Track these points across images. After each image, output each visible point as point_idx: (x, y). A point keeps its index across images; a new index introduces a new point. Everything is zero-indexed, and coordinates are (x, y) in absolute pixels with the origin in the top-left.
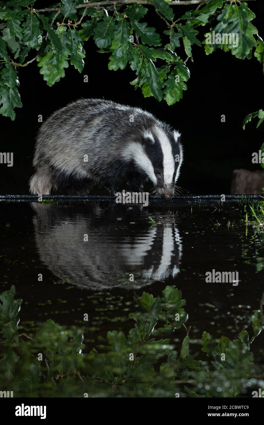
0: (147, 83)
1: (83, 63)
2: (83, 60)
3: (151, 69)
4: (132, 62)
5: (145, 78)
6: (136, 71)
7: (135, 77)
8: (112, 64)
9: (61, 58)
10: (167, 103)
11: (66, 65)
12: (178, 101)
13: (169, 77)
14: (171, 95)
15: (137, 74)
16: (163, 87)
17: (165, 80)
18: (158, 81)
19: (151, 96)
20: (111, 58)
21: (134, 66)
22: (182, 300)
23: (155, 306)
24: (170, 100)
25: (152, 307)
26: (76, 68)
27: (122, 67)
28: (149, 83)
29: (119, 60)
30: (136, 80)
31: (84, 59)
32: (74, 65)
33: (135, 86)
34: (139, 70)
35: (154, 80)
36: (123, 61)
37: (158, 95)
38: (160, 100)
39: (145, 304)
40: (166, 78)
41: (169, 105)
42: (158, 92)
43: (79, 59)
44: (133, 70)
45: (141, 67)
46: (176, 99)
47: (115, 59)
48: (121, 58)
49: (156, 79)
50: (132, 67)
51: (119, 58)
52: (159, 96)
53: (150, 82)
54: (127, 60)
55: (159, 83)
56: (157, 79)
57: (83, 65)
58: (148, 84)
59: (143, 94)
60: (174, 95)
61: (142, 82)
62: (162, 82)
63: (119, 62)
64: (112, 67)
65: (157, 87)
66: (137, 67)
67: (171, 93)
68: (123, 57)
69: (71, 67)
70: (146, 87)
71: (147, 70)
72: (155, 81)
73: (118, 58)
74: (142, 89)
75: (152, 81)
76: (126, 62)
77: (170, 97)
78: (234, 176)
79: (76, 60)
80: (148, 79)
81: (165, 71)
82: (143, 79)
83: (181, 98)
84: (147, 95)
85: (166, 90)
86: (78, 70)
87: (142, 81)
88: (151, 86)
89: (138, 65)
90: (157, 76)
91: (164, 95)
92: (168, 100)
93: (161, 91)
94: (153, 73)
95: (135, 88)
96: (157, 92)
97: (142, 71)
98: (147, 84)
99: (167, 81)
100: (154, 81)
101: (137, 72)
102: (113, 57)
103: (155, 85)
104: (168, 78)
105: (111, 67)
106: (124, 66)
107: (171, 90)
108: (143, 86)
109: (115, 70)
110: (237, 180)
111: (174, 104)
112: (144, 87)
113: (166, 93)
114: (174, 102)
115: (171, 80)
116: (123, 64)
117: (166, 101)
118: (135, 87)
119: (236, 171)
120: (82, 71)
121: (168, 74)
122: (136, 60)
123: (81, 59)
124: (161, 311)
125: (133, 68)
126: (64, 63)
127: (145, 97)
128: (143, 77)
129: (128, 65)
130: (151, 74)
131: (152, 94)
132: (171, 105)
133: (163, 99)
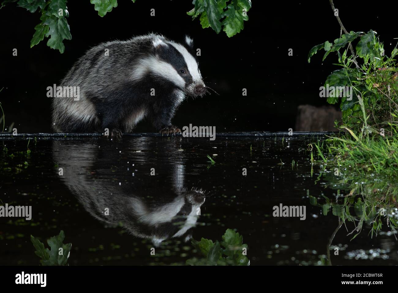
5: (202, 8)
10: (227, 35)
12: (239, 32)
13: (229, 7)
14: (232, 27)
15: (194, 3)
16: (222, 17)
17: (224, 10)
18: (217, 11)
22: (243, 244)
24: (230, 32)
30: (193, 10)
33: (191, 16)
35: (212, 10)
37: (216, 26)
38: (218, 31)
40: (226, 8)
41: (229, 37)
42: (216, 23)
46: (236, 30)
49: (214, 9)
52: (217, 28)
53: (208, 12)
55: (217, 14)
58: (206, 15)
59: (201, 25)
60: (233, 26)
62: (221, 12)
65: (215, 17)
67: (230, 24)
70: (203, 17)
74: (200, 19)
75: (210, 12)
77: (230, 28)
78: (299, 112)
80: (206, 9)
82: (200, 9)
83: (242, 29)
85: (225, 20)
87: (199, 11)
88: (209, 17)
90: (216, 6)
91: (223, 27)
92: (228, 31)
93: (220, 22)
94: (211, 3)
95: (192, 18)
98: (204, 14)
99: (227, 11)
100: (213, 12)
103: (213, 15)
107: (231, 20)
110: (302, 116)
111: (234, 35)
113: (225, 24)
114: (234, 33)
115: (231, 10)
117: (226, 33)
119: (301, 107)
120: (135, 1)
121: (227, 4)
127: (204, 28)
128: (200, 7)
130: (208, 4)
131: (210, 25)
132: (231, 37)
133: (222, 31)
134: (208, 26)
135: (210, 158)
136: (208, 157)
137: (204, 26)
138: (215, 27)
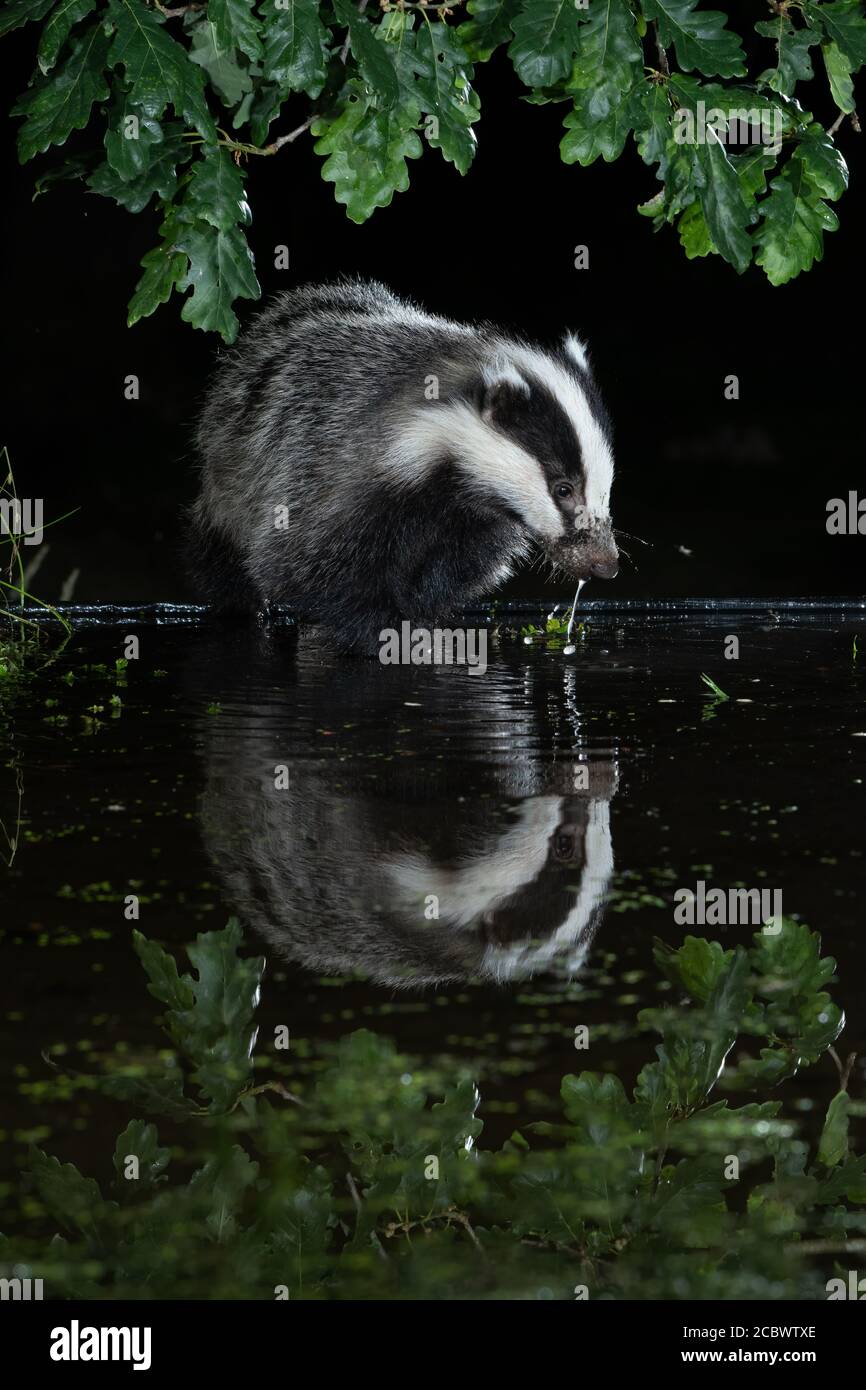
0: (696, 210)
1: (471, 140)
2: (471, 131)
3: (712, 158)
4: (645, 136)
5: (689, 191)
6: (656, 165)
7: (656, 187)
8: (574, 144)
9: (395, 125)
10: (769, 278)
11: (415, 151)
12: (806, 269)
13: (774, 186)
14: (783, 250)
15: (661, 175)
16: (754, 220)
17: (760, 198)
18: (736, 199)
19: (710, 253)
20: (569, 123)
21: (651, 148)
22: (821, 958)
23: (728, 985)
24: (778, 267)
25: (719, 988)
26: (447, 159)
27: (610, 152)
28: (704, 206)
29: (596, 127)
30: (660, 198)
31: (474, 126)
32: (440, 148)
33: (653, 218)
34: (669, 162)
35: (721, 196)
36: (612, 132)
37: (734, 248)
38: (743, 265)
39: (695, 977)
40: (765, 191)
41: (775, 284)
42: (734, 238)
43: (457, 126)
44: (649, 162)
45: (675, 152)
46: (799, 261)
47: (583, 124)
48: (606, 122)
49: (728, 194)
50: (645, 152)
51: (600, 122)
52: (737, 253)
53: (706, 202)
54: (624, 128)
55: (738, 209)
56: (731, 192)
57: (473, 146)
58: (701, 213)
59: (684, 247)
60: (790, 247)
61: (677, 205)
62: (749, 204)
63: (598, 134)
64: (575, 151)
65: (732, 220)
66: (663, 152)
67: (780, 240)
68: (611, 118)
69: (431, 155)
70: (692, 222)
71: (696, 161)
72: (726, 198)
73: (594, 121)
74: (681, 229)
75: (715, 203)
76: (625, 134)
77: (778, 255)
79: (450, 130)
80: (701, 193)
81: (759, 165)
82: (681, 194)
83: (817, 259)
84: (697, 249)
85: (763, 230)
86: (456, 165)
87: (679, 202)
88: (712, 219)
89: (665, 147)
90: (733, 182)
91: (757, 250)
92: (772, 265)
93: (747, 236)
94: (716, 173)
95: (653, 225)
96: (730, 239)
97: (677, 166)
98: (695, 212)
99: (767, 200)
100: (723, 202)
101: (661, 168)
102: (577, 119)
103: (724, 212)
104: (770, 190)
105: (570, 155)
106: (615, 149)
107: (781, 230)
108: (685, 218)
109: (584, 164)
111: (791, 279)
112: (688, 222)
113: (762, 242)
114: (790, 273)
115: (782, 195)
116: (612, 142)
117: (765, 270)
118: (655, 222)
120: (469, 170)
121: (771, 175)
122: (657, 128)
123: (464, 125)
124: (750, 1003)
125: (650, 157)
126: (406, 140)
127: (691, 256)
128: (681, 188)
129: (631, 147)
130: (708, 177)
131: (714, 248)
132: (782, 284)
133: (752, 262)
134: (706, 249)
135: (712, 684)
136: (704, 680)
137: (692, 250)
138: (733, 253)
